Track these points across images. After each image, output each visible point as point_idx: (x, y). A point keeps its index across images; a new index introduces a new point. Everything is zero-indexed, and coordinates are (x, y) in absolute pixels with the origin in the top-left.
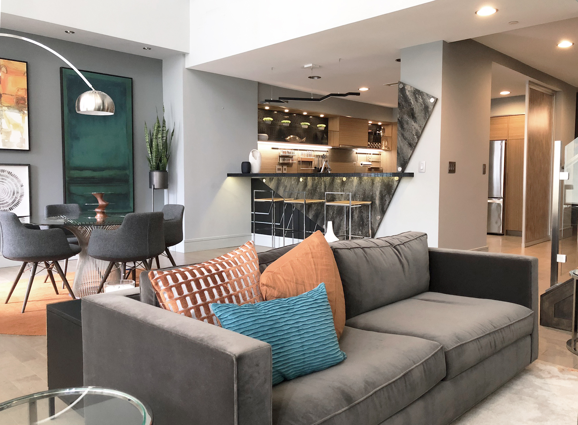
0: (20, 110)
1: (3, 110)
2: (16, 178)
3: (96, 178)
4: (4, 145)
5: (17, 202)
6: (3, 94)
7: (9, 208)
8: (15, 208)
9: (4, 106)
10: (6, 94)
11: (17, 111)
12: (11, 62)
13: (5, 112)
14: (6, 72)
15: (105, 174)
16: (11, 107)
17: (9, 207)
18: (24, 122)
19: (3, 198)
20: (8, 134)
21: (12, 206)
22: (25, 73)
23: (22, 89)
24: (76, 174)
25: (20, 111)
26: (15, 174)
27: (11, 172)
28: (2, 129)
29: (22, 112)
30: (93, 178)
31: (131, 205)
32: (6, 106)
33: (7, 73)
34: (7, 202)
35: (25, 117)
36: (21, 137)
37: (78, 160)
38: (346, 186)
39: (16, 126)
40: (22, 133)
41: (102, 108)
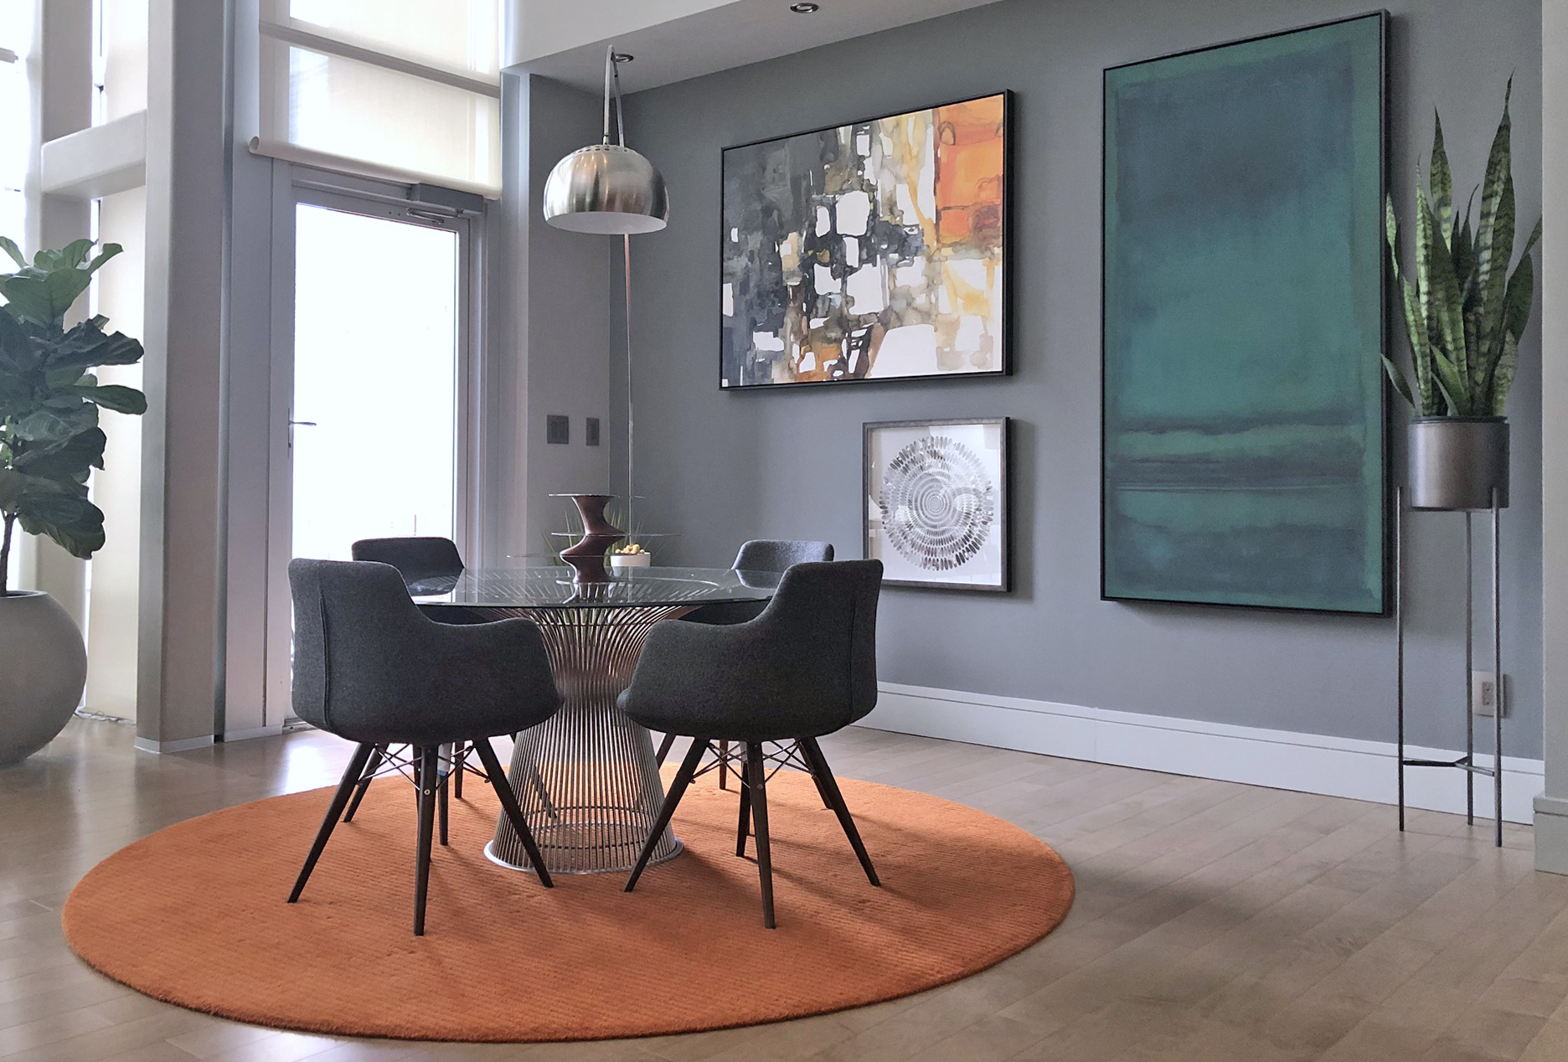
0: (983, 247)
1: (942, 259)
2: (976, 461)
4: (941, 364)
5: (973, 543)
6: (945, 209)
7: (957, 555)
8: (970, 558)
9: (944, 246)
10: (949, 208)
11: (974, 252)
12: (963, 105)
13: (946, 262)
14: (952, 142)
16: (961, 245)
17: (955, 553)
18: (991, 285)
19: (943, 525)
20: (952, 326)
21: (964, 551)
22: (998, 129)
23: (991, 181)
24: (1142, 445)
25: (982, 252)
26: (971, 451)
27: (964, 446)
28: (939, 316)
29: (988, 253)
30: (1204, 459)
32: (950, 246)
33: (954, 144)
34: (952, 538)
35: (996, 267)
36: (983, 332)
39: (974, 300)
40: (985, 319)
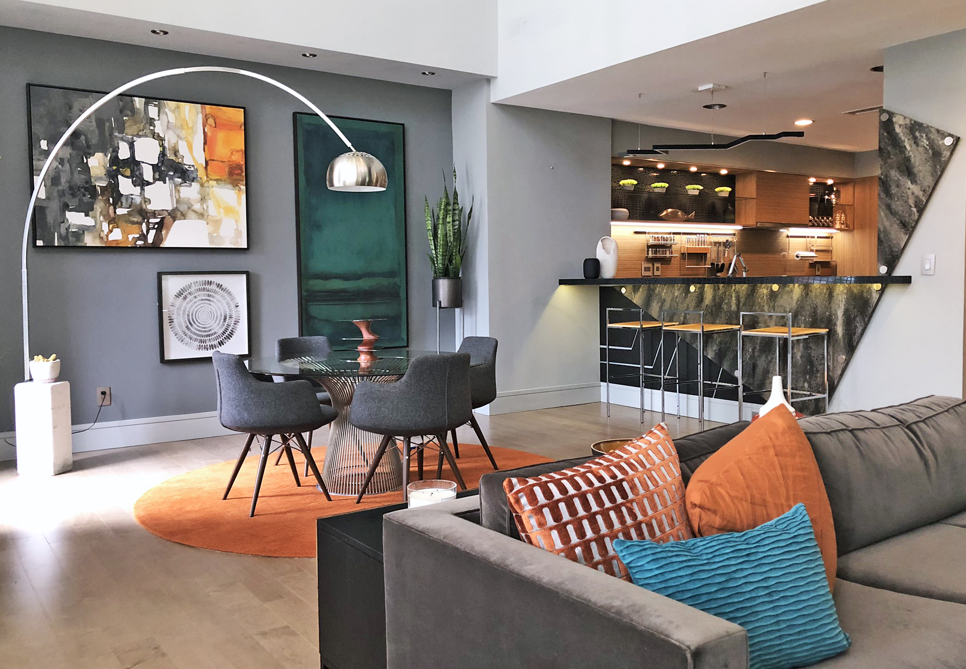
0: (235, 184)
1: (210, 186)
2: (229, 293)
3: (350, 292)
4: (211, 242)
5: (230, 333)
6: (211, 160)
7: (219, 342)
8: (227, 342)
9: (211, 179)
10: (214, 160)
11: (230, 186)
12: (221, 109)
13: (213, 189)
14: (214, 126)
15: (365, 284)
16: (222, 181)
17: (218, 340)
18: (240, 204)
19: (210, 327)
20: (217, 223)
21: (223, 339)
22: (241, 126)
23: (238, 151)
24: (318, 285)
25: (234, 187)
26: (226, 288)
27: (222, 285)
28: (209, 217)
29: (237, 188)
30: (344, 291)
31: (404, 336)
32: (215, 180)
33: (215, 127)
34: (215, 333)
35: (242, 195)
36: (236, 228)
37: (320, 263)
38: (779, 299)
39: (229, 210)
40: (237, 221)
41: (367, 180)
